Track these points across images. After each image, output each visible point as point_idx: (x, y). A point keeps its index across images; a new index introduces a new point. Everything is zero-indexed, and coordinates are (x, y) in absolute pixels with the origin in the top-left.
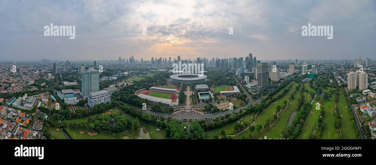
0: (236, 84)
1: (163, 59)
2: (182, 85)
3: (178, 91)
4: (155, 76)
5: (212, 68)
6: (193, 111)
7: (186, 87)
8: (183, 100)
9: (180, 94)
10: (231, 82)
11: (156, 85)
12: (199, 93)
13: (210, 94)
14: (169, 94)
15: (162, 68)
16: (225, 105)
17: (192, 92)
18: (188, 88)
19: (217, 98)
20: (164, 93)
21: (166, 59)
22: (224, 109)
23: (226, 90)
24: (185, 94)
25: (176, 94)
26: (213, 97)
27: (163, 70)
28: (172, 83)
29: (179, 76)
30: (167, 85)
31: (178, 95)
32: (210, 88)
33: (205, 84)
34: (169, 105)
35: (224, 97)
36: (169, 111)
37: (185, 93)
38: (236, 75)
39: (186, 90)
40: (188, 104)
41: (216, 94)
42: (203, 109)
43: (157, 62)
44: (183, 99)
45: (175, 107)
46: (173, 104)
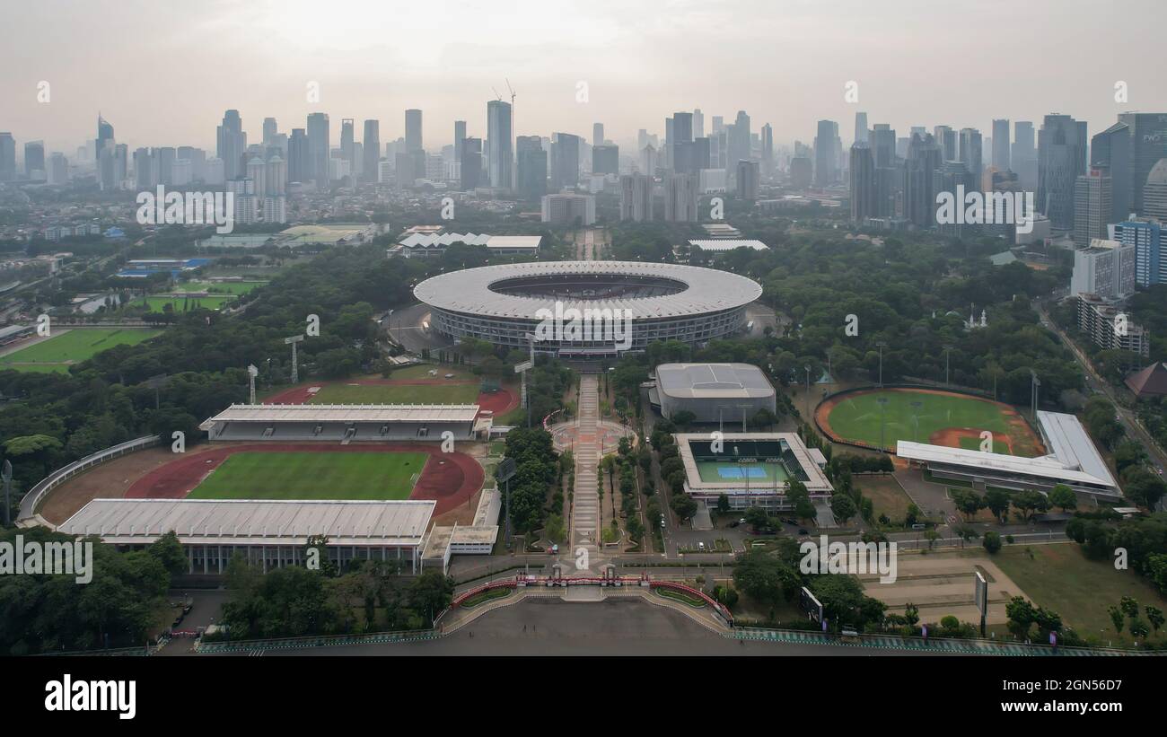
0: (1069, 396)
1: (348, 129)
2: (528, 365)
3: (495, 423)
4: (257, 292)
5: (814, 210)
6: (628, 592)
7: (568, 382)
8: (535, 501)
9: (514, 448)
10: (1010, 367)
11: (273, 388)
12: (683, 440)
13: (789, 452)
14: (410, 457)
15: (333, 208)
16: (946, 578)
17: (621, 431)
18: (589, 392)
19: (858, 499)
20: (353, 447)
21: (371, 126)
22: (926, 619)
23: (954, 435)
24: (559, 447)
25: (477, 453)
26: (817, 481)
27: (349, 232)
28: (434, 354)
29: (500, 287)
30: (388, 370)
31: (493, 461)
32: (799, 404)
33: (739, 357)
34: (407, 550)
35: (939, 502)
36: (413, 606)
37: (562, 437)
38: (1075, 302)
39: (569, 414)
40: (585, 532)
41: (856, 466)
42: (725, 580)
43: (277, 158)
44: (538, 487)
45: (461, 571)
46: (447, 543)
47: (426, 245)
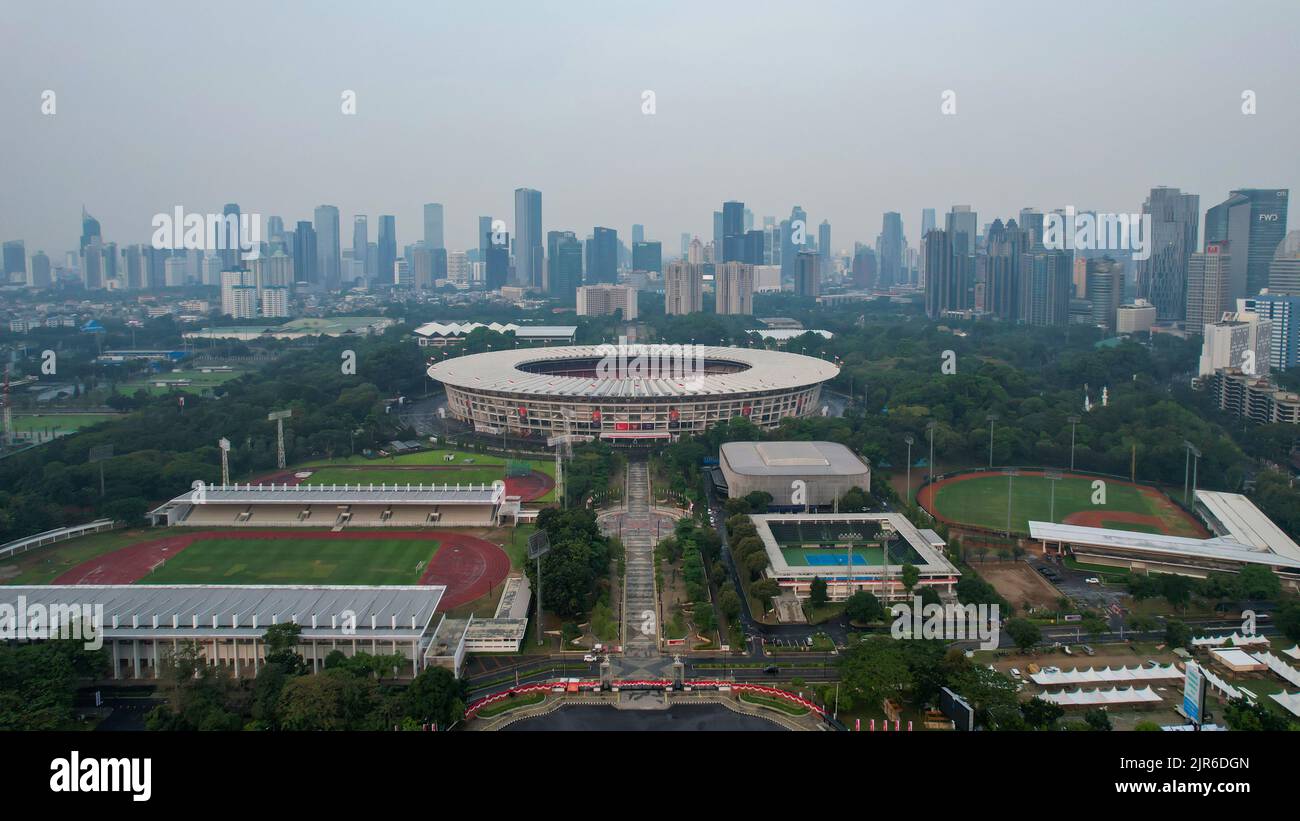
3: (524, 508)
6: (701, 699)
11: (255, 473)
18: (638, 476)
24: (605, 530)
26: (936, 565)
28: (451, 440)
37: (608, 522)
39: (614, 499)
43: (280, 253)
46: (460, 639)
47: (444, 333)
